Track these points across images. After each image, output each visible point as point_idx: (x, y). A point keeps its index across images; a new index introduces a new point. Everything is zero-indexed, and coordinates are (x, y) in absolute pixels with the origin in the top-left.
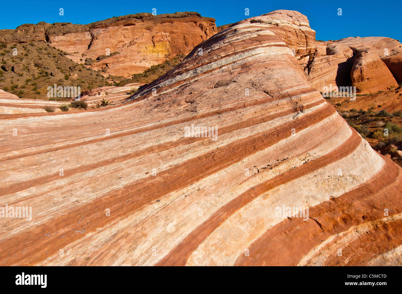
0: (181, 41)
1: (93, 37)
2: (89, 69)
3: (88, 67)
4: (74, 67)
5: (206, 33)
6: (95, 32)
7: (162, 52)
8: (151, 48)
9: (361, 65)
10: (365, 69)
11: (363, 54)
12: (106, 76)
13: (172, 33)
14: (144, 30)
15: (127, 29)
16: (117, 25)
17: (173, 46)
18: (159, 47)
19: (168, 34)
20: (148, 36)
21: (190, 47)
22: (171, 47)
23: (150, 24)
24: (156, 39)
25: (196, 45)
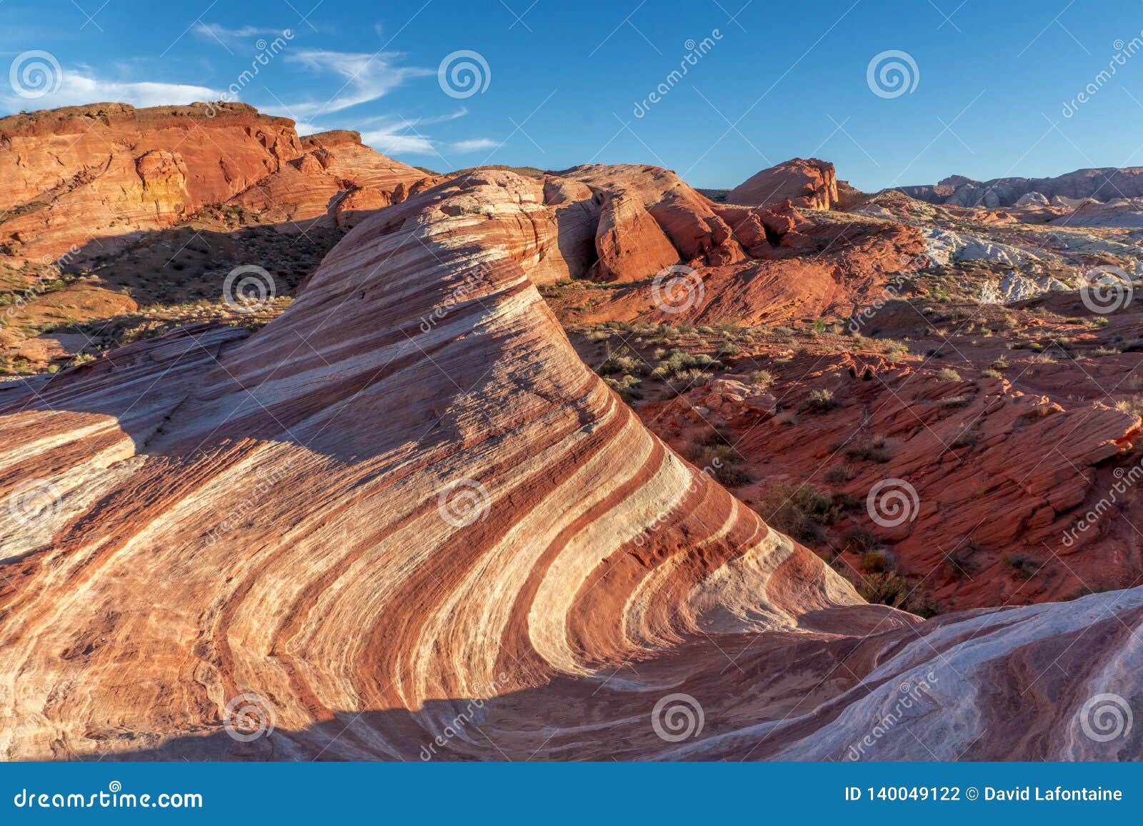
0: (214, 172)
5: (273, 152)
7: (167, 198)
8: (137, 190)
9: (612, 224)
10: (621, 230)
11: (615, 201)
13: (187, 152)
14: (113, 145)
15: (65, 143)
16: (36, 134)
17: (195, 183)
18: (157, 187)
19: (178, 155)
20: (126, 158)
21: (238, 186)
22: (189, 185)
23: (129, 129)
24: (149, 168)
25: (252, 181)
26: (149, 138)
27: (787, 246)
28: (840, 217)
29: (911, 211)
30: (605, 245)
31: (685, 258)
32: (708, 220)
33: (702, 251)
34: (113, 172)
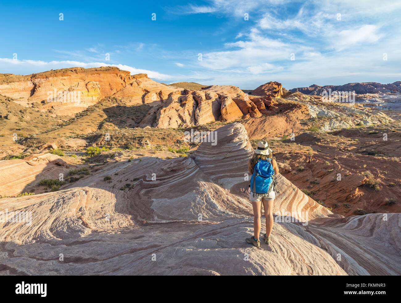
0: (108, 87)
1: (35, 85)
2: (38, 111)
3: (37, 109)
4: (25, 110)
5: (124, 81)
6: (37, 81)
7: (95, 95)
8: (86, 93)
9: (225, 106)
10: (227, 107)
11: (226, 99)
12: (54, 116)
13: (100, 81)
14: (79, 80)
15: (65, 79)
16: (56, 76)
17: (103, 91)
18: (92, 92)
19: (98, 83)
20: (82, 84)
21: (115, 91)
22: (101, 91)
23: (83, 75)
24: (89, 86)
25: (119, 90)
26: (89, 78)
27: (271, 110)
28: (285, 101)
29: (304, 98)
30: (223, 111)
31: (245, 114)
32: (250, 103)
33: (249, 112)
34: (79, 88)
